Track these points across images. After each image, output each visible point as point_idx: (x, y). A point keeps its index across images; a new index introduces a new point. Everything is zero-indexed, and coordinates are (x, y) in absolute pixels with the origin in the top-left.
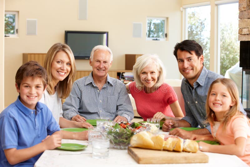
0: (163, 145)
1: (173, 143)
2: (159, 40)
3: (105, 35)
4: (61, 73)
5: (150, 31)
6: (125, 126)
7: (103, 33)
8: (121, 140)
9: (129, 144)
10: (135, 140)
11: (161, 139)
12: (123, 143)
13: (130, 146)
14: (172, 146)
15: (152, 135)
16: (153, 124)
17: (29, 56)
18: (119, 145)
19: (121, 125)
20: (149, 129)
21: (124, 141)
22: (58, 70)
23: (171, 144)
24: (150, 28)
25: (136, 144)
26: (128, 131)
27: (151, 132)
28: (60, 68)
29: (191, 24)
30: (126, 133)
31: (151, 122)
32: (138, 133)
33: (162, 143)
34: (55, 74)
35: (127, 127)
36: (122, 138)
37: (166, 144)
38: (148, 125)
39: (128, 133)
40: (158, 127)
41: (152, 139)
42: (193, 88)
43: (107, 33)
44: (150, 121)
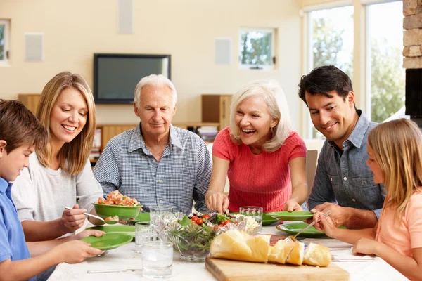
0: (268, 255)
1: (286, 250)
2: (261, 68)
3: (165, 61)
4: (68, 128)
5: (244, 53)
6: (201, 221)
7: (161, 57)
8: (194, 245)
9: (207, 252)
10: (218, 246)
11: (263, 243)
12: (198, 250)
13: (209, 255)
14: (285, 256)
15: (248, 237)
16: (251, 217)
17: (29, 98)
18: (191, 254)
19: (193, 220)
20: (244, 225)
21: (198, 247)
22: (64, 123)
23: (282, 251)
24: (245, 48)
25: (220, 253)
26: (206, 230)
27: (246, 230)
28: (68, 119)
29: (318, 39)
30: (201, 233)
31: (248, 212)
32: (223, 233)
33: (266, 250)
34: (58, 129)
35: (204, 223)
36: (195, 242)
37: (272, 252)
38: (241, 219)
39: (206, 232)
40: (260, 222)
41: (249, 243)
42: (341, 152)
43: (169, 57)
44: (245, 211)
